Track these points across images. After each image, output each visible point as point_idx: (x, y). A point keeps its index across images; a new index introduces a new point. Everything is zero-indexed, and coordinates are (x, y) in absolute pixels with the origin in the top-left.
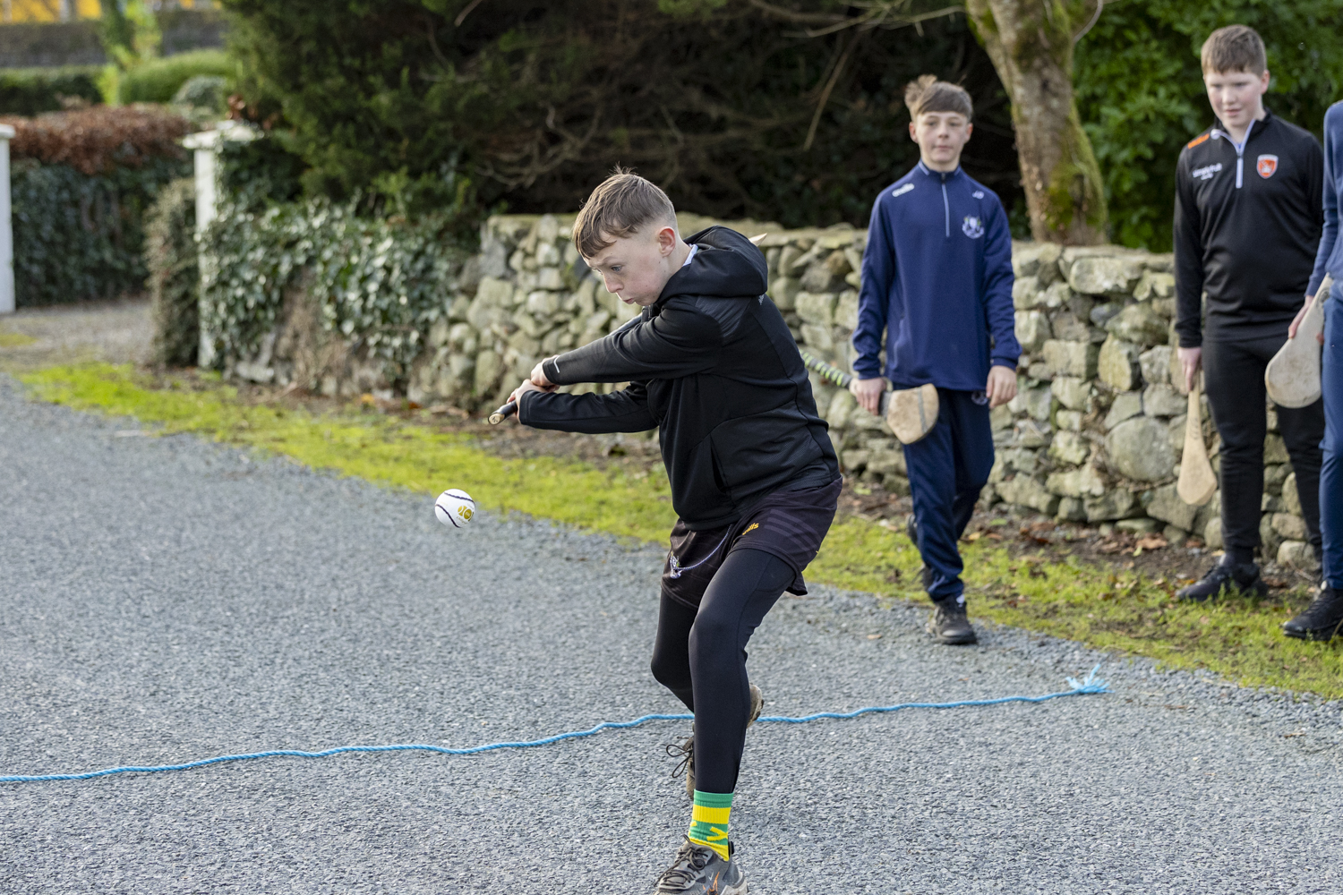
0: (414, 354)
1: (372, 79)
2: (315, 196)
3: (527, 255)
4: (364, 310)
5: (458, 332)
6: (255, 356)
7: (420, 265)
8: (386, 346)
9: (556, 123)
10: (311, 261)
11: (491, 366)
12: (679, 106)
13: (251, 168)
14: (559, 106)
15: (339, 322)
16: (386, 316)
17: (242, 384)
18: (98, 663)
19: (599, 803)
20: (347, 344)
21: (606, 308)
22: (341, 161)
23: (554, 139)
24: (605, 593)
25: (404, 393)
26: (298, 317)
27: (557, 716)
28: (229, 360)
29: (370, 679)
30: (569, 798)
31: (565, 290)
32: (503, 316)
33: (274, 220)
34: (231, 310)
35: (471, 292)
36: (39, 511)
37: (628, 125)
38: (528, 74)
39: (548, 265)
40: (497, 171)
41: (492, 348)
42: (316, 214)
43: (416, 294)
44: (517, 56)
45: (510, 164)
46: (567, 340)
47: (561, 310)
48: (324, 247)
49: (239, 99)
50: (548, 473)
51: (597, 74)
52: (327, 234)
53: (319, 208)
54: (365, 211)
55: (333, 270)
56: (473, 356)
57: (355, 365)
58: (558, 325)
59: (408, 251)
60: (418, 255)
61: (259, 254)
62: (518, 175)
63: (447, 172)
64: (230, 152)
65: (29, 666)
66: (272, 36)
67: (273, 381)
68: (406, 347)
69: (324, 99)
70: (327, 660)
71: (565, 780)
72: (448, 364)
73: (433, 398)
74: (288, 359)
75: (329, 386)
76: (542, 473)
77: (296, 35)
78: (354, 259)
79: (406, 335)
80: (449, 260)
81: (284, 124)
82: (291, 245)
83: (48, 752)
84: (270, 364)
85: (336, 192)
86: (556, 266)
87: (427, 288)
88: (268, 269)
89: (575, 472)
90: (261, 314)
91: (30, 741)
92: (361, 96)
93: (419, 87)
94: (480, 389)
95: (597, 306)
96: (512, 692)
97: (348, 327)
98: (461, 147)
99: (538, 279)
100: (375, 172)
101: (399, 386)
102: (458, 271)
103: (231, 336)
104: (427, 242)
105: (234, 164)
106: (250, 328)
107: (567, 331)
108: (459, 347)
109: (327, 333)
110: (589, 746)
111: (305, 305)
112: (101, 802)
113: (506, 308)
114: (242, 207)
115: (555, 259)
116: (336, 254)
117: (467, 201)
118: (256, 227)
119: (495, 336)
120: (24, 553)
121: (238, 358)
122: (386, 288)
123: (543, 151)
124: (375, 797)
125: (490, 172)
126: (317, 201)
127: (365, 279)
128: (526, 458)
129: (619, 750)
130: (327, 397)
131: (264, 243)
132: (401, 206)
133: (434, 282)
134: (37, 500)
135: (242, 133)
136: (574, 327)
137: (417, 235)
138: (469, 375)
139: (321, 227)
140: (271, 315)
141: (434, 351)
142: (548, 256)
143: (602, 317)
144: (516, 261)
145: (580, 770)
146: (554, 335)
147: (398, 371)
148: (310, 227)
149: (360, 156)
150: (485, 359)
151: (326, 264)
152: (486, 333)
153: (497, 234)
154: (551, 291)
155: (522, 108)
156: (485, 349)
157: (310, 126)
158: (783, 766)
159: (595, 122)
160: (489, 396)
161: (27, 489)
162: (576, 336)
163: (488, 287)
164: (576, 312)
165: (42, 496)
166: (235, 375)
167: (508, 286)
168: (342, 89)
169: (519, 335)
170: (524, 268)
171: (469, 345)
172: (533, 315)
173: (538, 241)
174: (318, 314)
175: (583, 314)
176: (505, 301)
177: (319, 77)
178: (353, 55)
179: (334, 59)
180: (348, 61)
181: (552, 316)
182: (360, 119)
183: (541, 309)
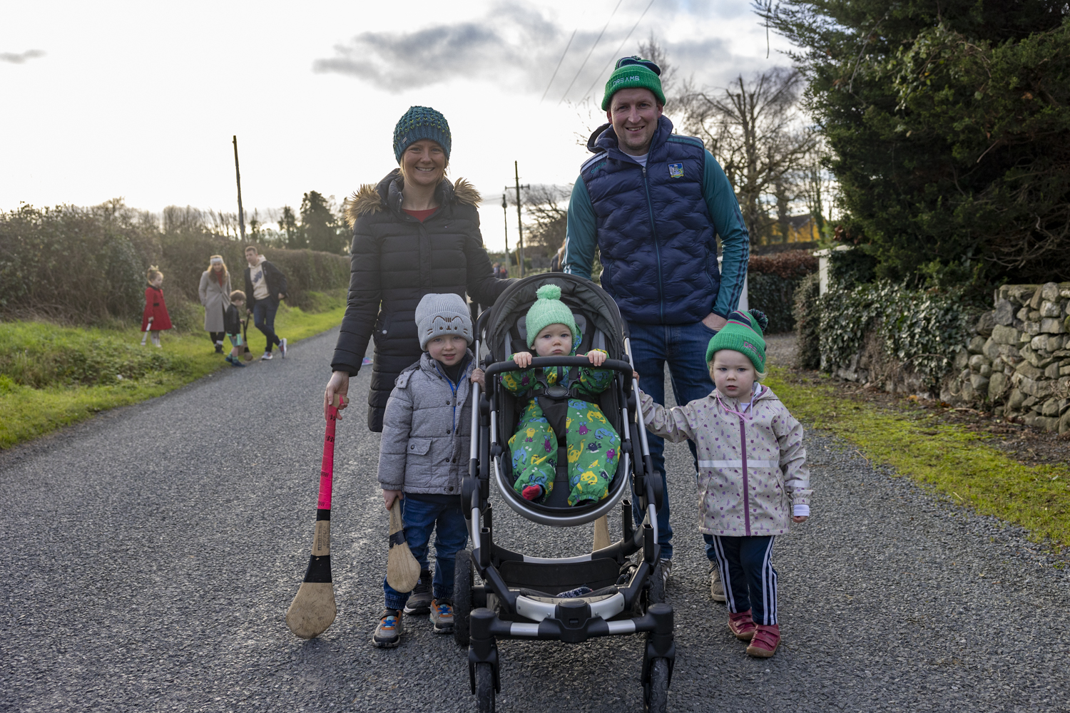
0: (944, 372)
2: (881, 279)
3: (1030, 309)
4: (912, 344)
5: (975, 359)
6: (848, 366)
7: (949, 317)
8: (926, 366)
9: (1042, 227)
10: (879, 315)
11: (1001, 383)
13: (847, 265)
14: (1043, 216)
15: (896, 350)
16: (926, 348)
17: (841, 381)
20: (901, 363)
22: (897, 257)
23: (1039, 237)
25: (938, 396)
26: (872, 346)
28: (834, 368)
31: (1065, 334)
32: (1010, 351)
33: (859, 293)
34: (834, 341)
35: (986, 335)
38: (1022, 197)
39: (1050, 317)
40: (999, 259)
41: (1002, 372)
42: (883, 289)
43: (946, 335)
44: (1016, 185)
45: (1009, 254)
47: (1060, 349)
48: (887, 307)
52: (890, 299)
53: (884, 285)
54: (912, 286)
55: (892, 320)
56: (987, 376)
57: (906, 375)
58: (1060, 358)
59: (940, 309)
60: (947, 311)
61: (851, 311)
62: (1016, 261)
63: (966, 261)
64: (835, 258)
67: (857, 380)
68: (939, 367)
69: (888, 220)
72: (969, 380)
73: (958, 400)
74: (866, 369)
75: (890, 387)
78: (906, 314)
79: (940, 360)
80: (969, 314)
81: (866, 240)
82: (868, 306)
84: (856, 371)
85: (895, 276)
86: (1058, 317)
87: (954, 331)
88: (854, 319)
90: (851, 344)
93: (949, 210)
94: (993, 398)
97: (902, 354)
98: (975, 246)
99: (1041, 327)
100: (919, 262)
101: (934, 391)
102: (976, 321)
103: (835, 355)
104: (953, 303)
105: (838, 264)
106: (845, 351)
108: (976, 369)
109: (888, 356)
111: (876, 340)
113: (1013, 346)
114: (842, 286)
115: (1056, 312)
116: (895, 311)
117: (979, 278)
118: (849, 296)
119: (1003, 362)
121: (839, 367)
122: (926, 331)
123: (1031, 245)
125: (995, 260)
126: (883, 281)
127: (913, 325)
130: (888, 393)
131: (853, 304)
132: (936, 282)
133: (958, 328)
135: (843, 248)
137: (946, 298)
138: (984, 388)
139: (885, 295)
140: (857, 345)
141: (959, 371)
142: (1049, 310)
144: (1022, 314)
147: (934, 381)
148: (879, 295)
149: (910, 253)
150: (996, 378)
152: (997, 361)
153: (1006, 296)
154: (1052, 335)
155: (1017, 219)
156: (996, 372)
157: (879, 238)
160: (999, 403)
163: (998, 331)
166: (838, 376)
167: (1015, 331)
168: (899, 213)
169: (1024, 363)
170: (1028, 319)
171: (984, 368)
172: (1036, 351)
173: (1041, 300)
174: (883, 344)
176: (1012, 341)
177: (885, 208)
178: (906, 193)
179: (894, 196)
180: (902, 197)
181: (1052, 352)
182: (909, 231)
183: (1043, 347)
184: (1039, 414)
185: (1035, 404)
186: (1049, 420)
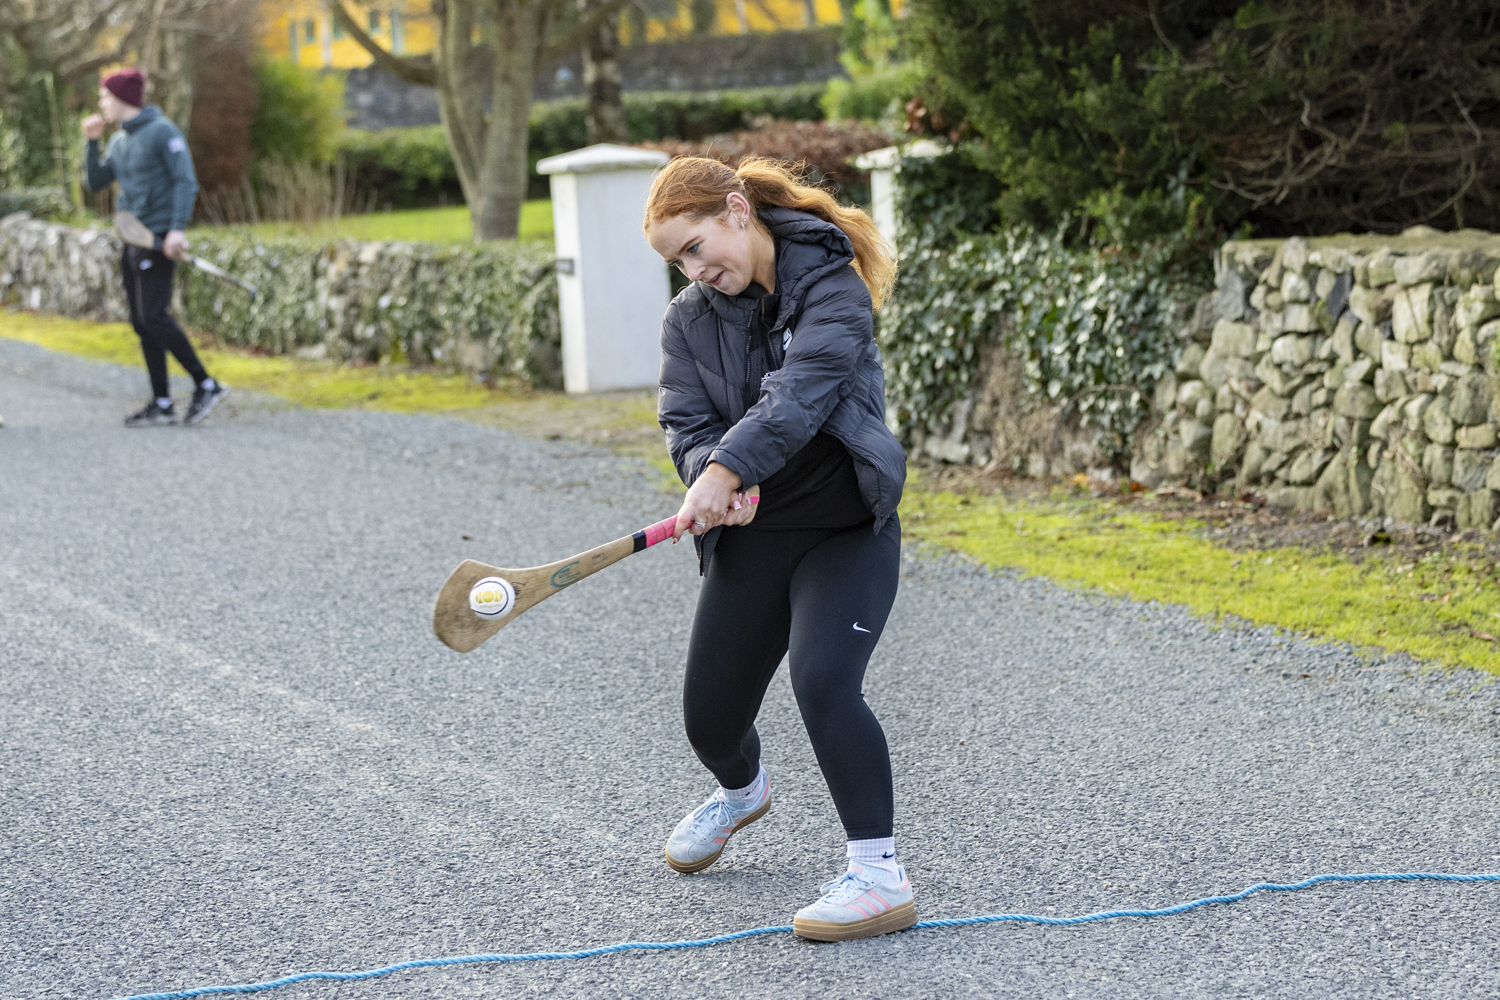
0: (1135, 421)
1: (1074, 72)
2: (1014, 225)
3: (1270, 290)
4: (1072, 367)
5: (1189, 390)
6: (948, 429)
7: (1140, 307)
8: (1103, 412)
9: (1313, 120)
10: (1009, 307)
11: (1231, 434)
12: (1475, 94)
13: (938, 191)
14: (1317, 98)
15: (1044, 384)
16: (1100, 374)
17: (932, 465)
18: (643, 813)
19: (1225, 987)
20: (1056, 410)
21: (1367, 354)
22: (1042, 178)
23: (1312, 140)
24: (1321, 718)
25: (1127, 472)
26: (997, 379)
27: (1205, 874)
28: (917, 436)
29: (976, 831)
30: (1188, 981)
31: (1318, 333)
32: (1242, 368)
33: (966, 257)
34: (915, 372)
35: (1204, 340)
36: (632, 626)
37: (1408, 121)
38: (1275, 57)
39: (1296, 301)
40: (1240, 184)
41: (1232, 411)
42: (1017, 248)
43: (1136, 343)
44: (1260, 35)
45: (1256, 174)
46: (1320, 397)
47: (1312, 359)
48: (1024, 288)
49: (919, 106)
50: (1288, 568)
51: (1366, 56)
52: (1028, 269)
53: (1020, 239)
54: (1076, 241)
55: (1035, 316)
56: (1209, 422)
57: (1067, 437)
58: (1311, 377)
59: (1125, 291)
60: (1138, 294)
61: (948, 299)
62: (1269, 188)
63: (1176, 188)
64: (912, 174)
65: (555, 817)
66: (950, 21)
67: (970, 460)
68: (1124, 412)
69: (1017, 99)
70: (929, 807)
71: (1190, 957)
72: (1177, 432)
73: (1160, 477)
74: (987, 432)
75: (1036, 466)
76: (1279, 567)
77: (980, 20)
78: (1061, 302)
79: (1126, 396)
80: (1176, 300)
81: (973, 134)
82: (985, 287)
83: (545, 925)
84: (965, 439)
85: (1040, 217)
86: (1307, 302)
87: (1151, 336)
88: (957, 318)
89: (1323, 566)
90: (952, 376)
91: (527, 911)
92: (1063, 93)
93: (1135, 79)
94: (1218, 463)
95: (1357, 352)
96: (1157, 845)
97: (1055, 389)
98: (1193, 156)
99: (1284, 319)
100: (1084, 190)
101: (1119, 463)
102: (1189, 313)
103: (917, 404)
104: (1149, 278)
105: (918, 188)
106: (939, 394)
107: (1322, 386)
108: (1190, 410)
109: (1032, 398)
110: (1235, 913)
111: (1005, 363)
112: (590, 987)
113: (1247, 359)
114: (927, 241)
115: (1304, 294)
116: (1039, 296)
117: (1201, 224)
118: (943, 266)
119: (1233, 393)
120: (594, 678)
121: (928, 433)
122: (1099, 338)
123: (1297, 158)
124: (937, 980)
125: (1231, 186)
126: (1017, 231)
127: (1073, 327)
128: (1264, 549)
129: (1273, 918)
130: (1033, 479)
131: (953, 285)
132: (1117, 233)
133: (1158, 328)
134: (634, 613)
135: (926, 149)
136: (1328, 380)
137: (1136, 269)
138: (1204, 446)
139: (1022, 263)
140: (964, 377)
141: (1161, 416)
142: (1295, 289)
143: (1364, 365)
144: (1257, 298)
145: (1213, 943)
146: (1306, 390)
147: (1118, 443)
148: (1008, 263)
149: (1065, 170)
150: (1223, 423)
151: (1026, 309)
152: (1223, 391)
153: (1233, 264)
154: (1301, 335)
155: (1269, 102)
156: (1222, 412)
157: (1000, 135)
158: (1484, 938)
159: (1366, 117)
160: (1228, 473)
161: (627, 599)
162: (1332, 391)
163: (1225, 332)
164: (1332, 360)
165: (643, 607)
166: (925, 454)
167: (1248, 330)
168: (1040, 85)
169: (1264, 391)
170: (1267, 306)
171: (1203, 407)
172: (1279, 366)
173: (1283, 270)
174: (1020, 373)
175: (1340, 362)
176: (1245, 351)
177: (1010, 72)
178: (1053, 42)
179: (1029, 48)
180: (1046, 50)
181: (1302, 366)
182: (1064, 123)
183: (1289, 358)
184: (1287, 483)
185: (1282, 465)
186: (1302, 491)
